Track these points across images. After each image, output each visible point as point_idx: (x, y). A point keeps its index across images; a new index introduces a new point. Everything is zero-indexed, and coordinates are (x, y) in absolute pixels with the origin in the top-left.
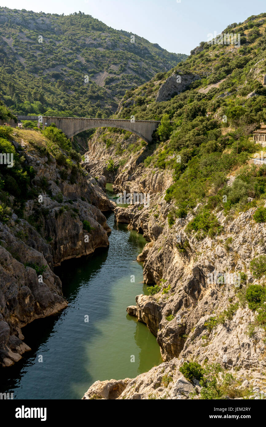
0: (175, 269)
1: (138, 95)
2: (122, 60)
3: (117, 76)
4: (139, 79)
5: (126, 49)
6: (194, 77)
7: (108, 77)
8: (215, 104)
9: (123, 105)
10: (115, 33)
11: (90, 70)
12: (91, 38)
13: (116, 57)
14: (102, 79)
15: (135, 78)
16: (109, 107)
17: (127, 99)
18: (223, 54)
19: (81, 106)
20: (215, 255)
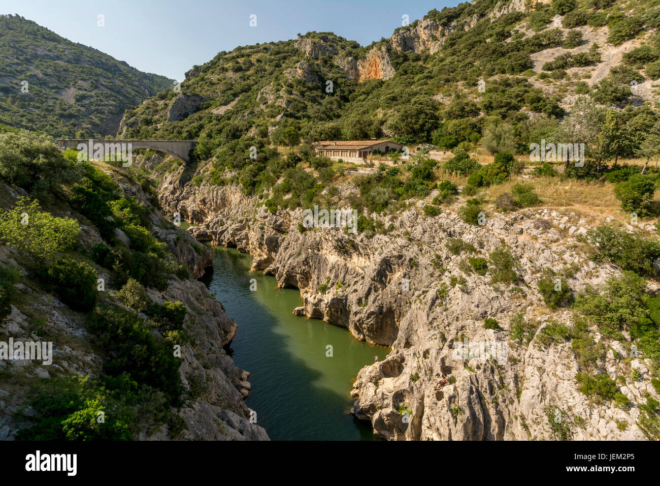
0: (337, 267)
1: (142, 114)
2: (92, 77)
3: (88, 93)
4: (116, 97)
5: (93, 65)
6: (202, 98)
7: (77, 93)
8: (246, 125)
9: (127, 125)
10: (74, 45)
11: (51, 85)
12: (44, 48)
13: (82, 72)
14: (69, 96)
15: (111, 95)
16: (87, 126)
17: (129, 119)
18: (224, 79)
19: (52, 125)
20: (400, 246)
